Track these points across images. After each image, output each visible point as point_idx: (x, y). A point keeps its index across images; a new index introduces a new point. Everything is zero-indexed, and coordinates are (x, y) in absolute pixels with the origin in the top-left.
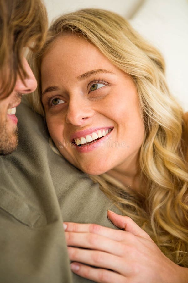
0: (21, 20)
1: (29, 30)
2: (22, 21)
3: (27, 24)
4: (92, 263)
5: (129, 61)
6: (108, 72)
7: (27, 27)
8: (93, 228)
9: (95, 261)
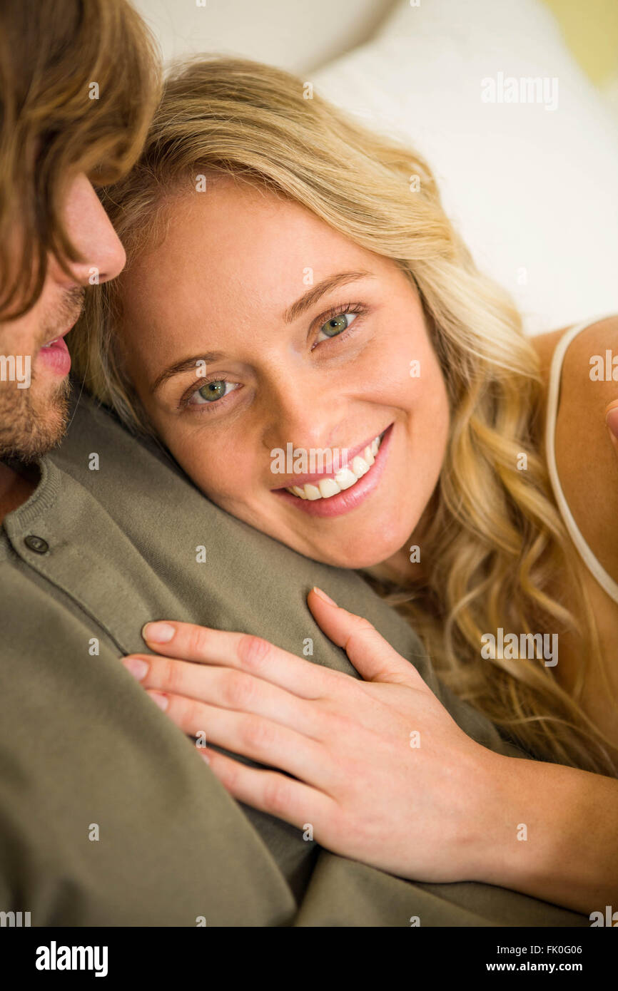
0: (60, 99)
1: (86, 126)
2: (62, 105)
3: (80, 112)
4: (237, 745)
5: (402, 224)
6: (360, 275)
7: (80, 119)
8: (250, 647)
9: (248, 743)
